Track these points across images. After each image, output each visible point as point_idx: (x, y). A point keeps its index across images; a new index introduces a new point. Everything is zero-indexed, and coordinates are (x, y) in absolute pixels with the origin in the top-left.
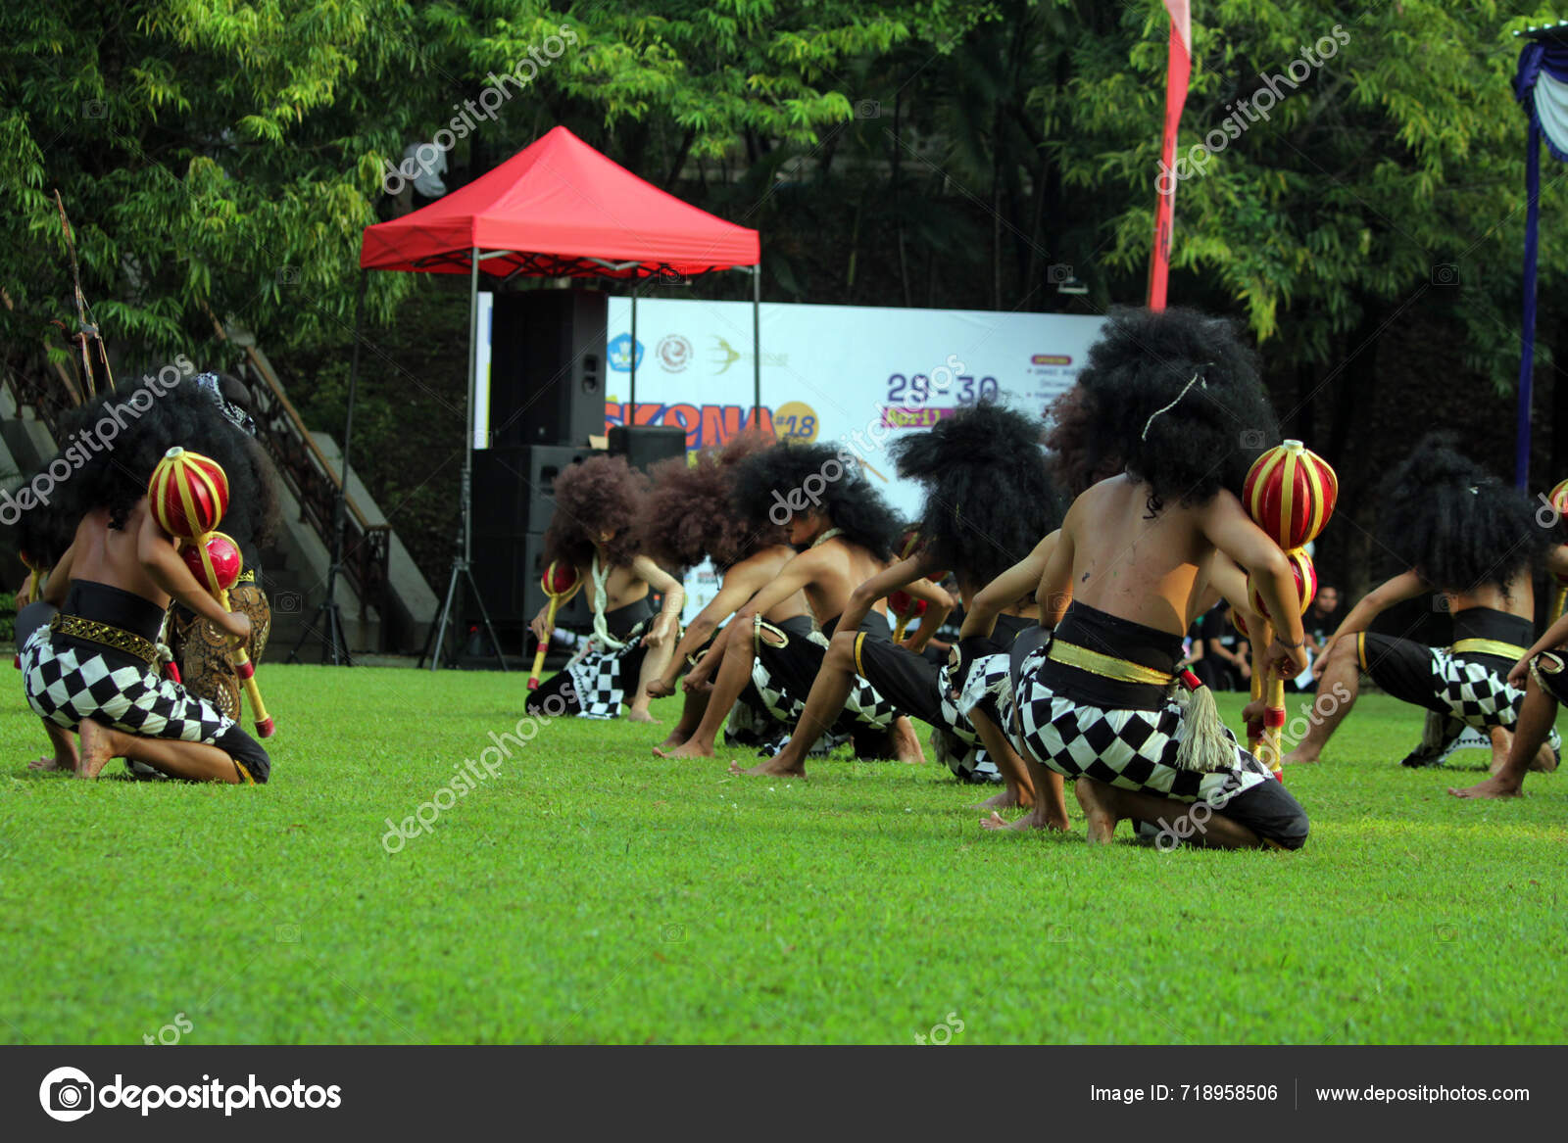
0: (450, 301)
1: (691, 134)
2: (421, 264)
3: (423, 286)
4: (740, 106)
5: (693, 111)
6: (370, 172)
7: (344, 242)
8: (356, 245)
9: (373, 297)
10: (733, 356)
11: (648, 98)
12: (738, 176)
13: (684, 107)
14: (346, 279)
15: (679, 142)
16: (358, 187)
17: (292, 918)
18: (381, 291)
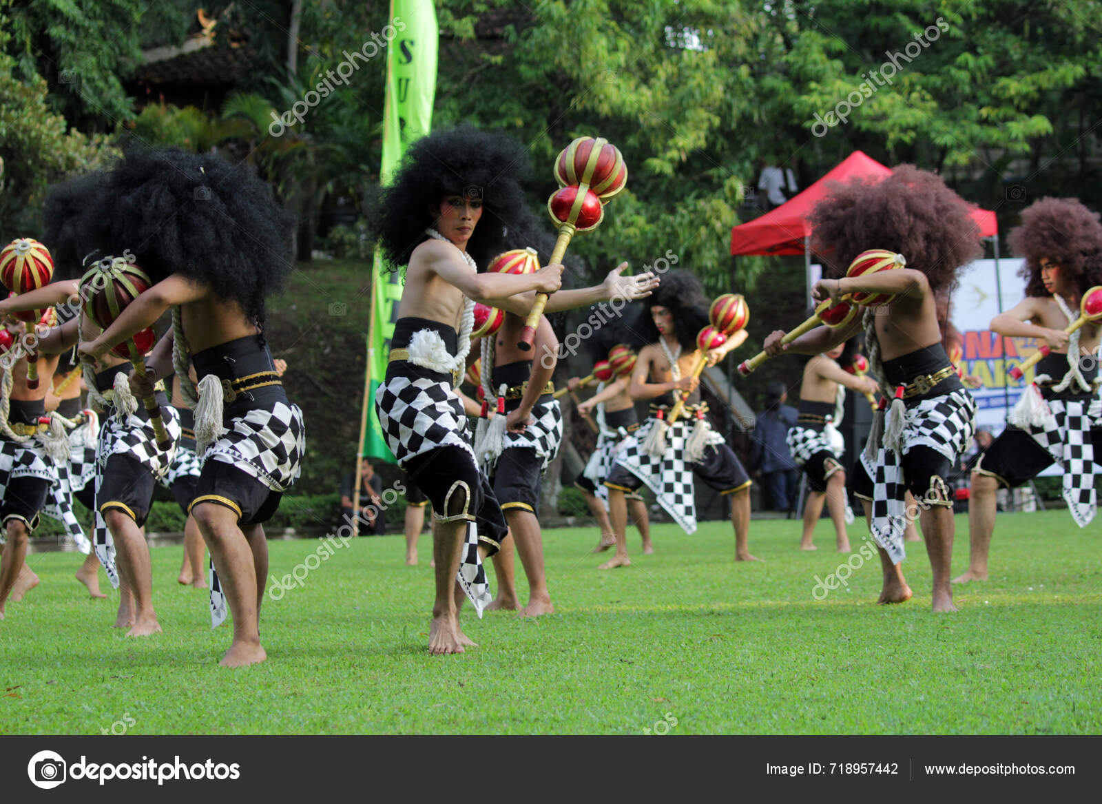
0: (792, 273)
1: (944, 151)
2: (771, 250)
3: (774, 264)
4: (976, 129)
5: (945, 135)
6: (733, 191)
7: (719, 238)
8: (727, 240)
9: (740, 274)
10: (983, 297)
11: (915, 128)
12: (978, 175)
13: (939, 132)
14: (722, 263)
15: (937, 156)
16: (726, 200)
17: (719, 700)
18: (746, 269)
